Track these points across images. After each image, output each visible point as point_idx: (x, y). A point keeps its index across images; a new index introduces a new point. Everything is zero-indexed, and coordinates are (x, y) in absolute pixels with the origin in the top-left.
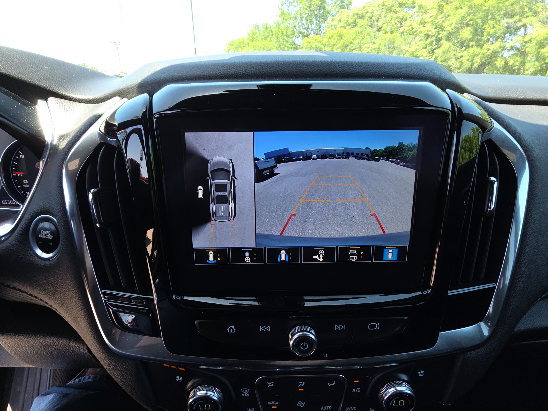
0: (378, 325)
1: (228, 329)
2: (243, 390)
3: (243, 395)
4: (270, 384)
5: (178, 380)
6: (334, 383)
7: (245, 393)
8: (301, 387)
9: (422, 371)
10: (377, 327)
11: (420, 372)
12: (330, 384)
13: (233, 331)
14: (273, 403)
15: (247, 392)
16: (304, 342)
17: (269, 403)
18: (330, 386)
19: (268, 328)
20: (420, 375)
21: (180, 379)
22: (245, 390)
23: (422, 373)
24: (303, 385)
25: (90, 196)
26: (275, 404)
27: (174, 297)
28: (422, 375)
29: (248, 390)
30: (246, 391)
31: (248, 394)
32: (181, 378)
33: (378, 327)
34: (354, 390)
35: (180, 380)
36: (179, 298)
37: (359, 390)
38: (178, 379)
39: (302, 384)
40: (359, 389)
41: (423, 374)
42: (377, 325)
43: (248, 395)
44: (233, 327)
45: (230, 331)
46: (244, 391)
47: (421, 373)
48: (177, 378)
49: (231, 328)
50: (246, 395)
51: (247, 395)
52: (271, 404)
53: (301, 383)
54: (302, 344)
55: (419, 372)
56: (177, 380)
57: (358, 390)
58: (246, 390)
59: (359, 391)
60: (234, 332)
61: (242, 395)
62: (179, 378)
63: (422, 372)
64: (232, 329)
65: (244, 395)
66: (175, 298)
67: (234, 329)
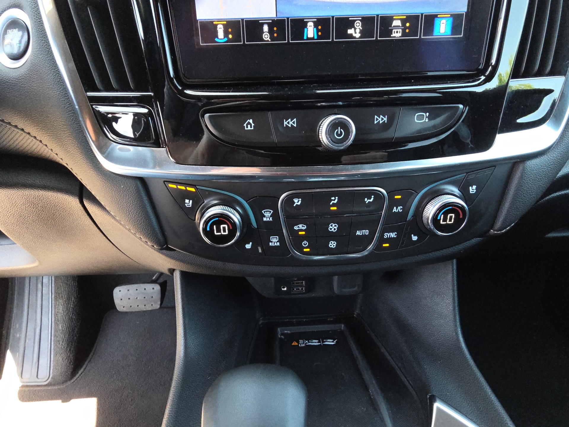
0: (427, 116)
1: (245, 125)
2: (265, 212)
3: (265, 219)
4: (297, 202)
5: (187, 205)
6: (372, 199)
7: (268, 216)
8: (334, 205)
9: (474, 186)
10: (426, 119)
11: (472, 187)
12: (368, 199)
13: (251, 127)
14: (300, 226)
15: (270, 215)
16: (339, 128)
17: (296, 228)
18: (367, 202)
19: (294, 123)
20: (472, 192)
21: (189, 203)
22: (266, 211)
23: (474, 189)
24: (335, 202)
26: (303, 228)
28: (474, 191)
29: (270, 212)
30: (269, 213)
31: (271, 216)
32: (191, 201)
33: (427, 118)
34: (395, 210)
35: (190, 205)
37: (401, 209)
38: (187, 203)
39: (334, 200)
40: (401, 208)
41: (475, 190)
42: (426, 115)
43: (271, 218)
44: (251, 121)
45: (247, 127)
46: (266, 213)
47: (472, 189)
48: (186, 202)
49: (249, 123)
50: (268, 218)
51: (270, 219)
52: (298, 228)
53: (333, 198)
54: (337, 130)
55: (470, 188)
56: (186, 204)
58: (268, 211)
59: (401, 210)
60: (253, 128)
61: (264, 218)
62: (188, 202)
63: (474, 187)
65: (266, 218)
67: (253, 125)
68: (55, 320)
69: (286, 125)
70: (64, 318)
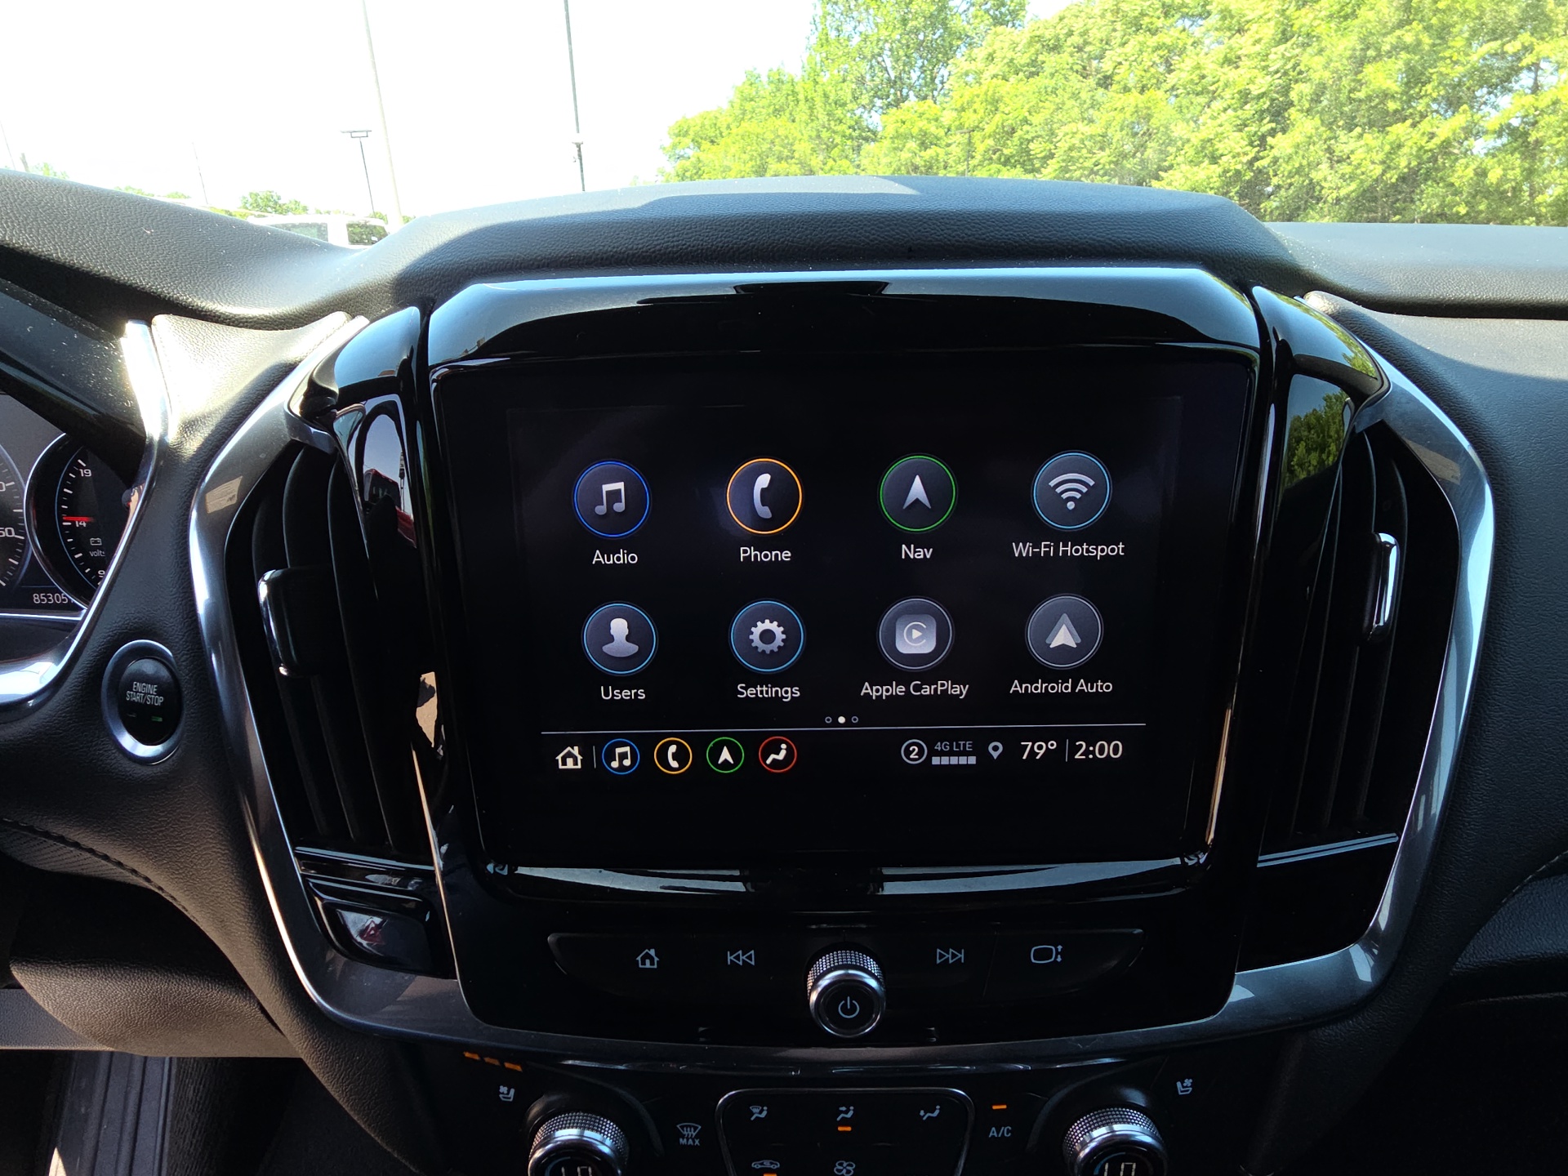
0: (1059, 950)
1: (639, 958)
2: (682, 1127)
3: (683, 1141)
4: (759, 1113)
5: (504, 1098)
6: (937, 1112)
7: (689, 1135)
8: (845, 1122)
9: (1186, 1081)
10: (1056, 957)
11: (1182, 1083)
12: (926, 1113)
13: (652, 963)
14: (767, 1164)
15: (694, 1134)
16: (849, 998)
17: (756, 1165)
18: (924, 1118)
19: (750, 958)
20: (1182, 1092)
21: (508, 1093)
22: (687, 1126)
23: (1187, 1087)
24: (849, 1115)
25: (263, 591)
26: (772, 1167)
27: (490, 867)
28: (1188, 1091)
29: (695, 1128)
30: (692, 1129)
31: (696, 1136)
32: (512, 1091)
33: (1059, 956)
34: (993, 1132)
35: (510, 1098)
36: (502, 869)
37: (1008, 1131)
38: (503, 1093)
39: (846, 1112)
40: (1008, 1129)
41: (1191, 1089)
42: (1057, 950)
43: (697, 1142)
44: (652, 952)
45: (644, 963)
46: (685, 1129)
47: (1183, 1087)
48: (501, 1091)
49: (648, 956)
50: (690, 1140)
51: (694, 1142)
52: (760, 1166)
53: (844, 1109)
54: (843, 1002)
55: (1179, 1084)
56: (501, 1096)
57: (1005, 1131)
58: (690, 1127)
59: (1007, 1134)
60: (655, 966)
61: (681, 1140)
62: (506, 1092)
63: (1188, 1082)
64: (649, 960)
65: (685, 1140)
66: (492, 872)
67: (656, 959)
68: (179, 1072)
69: (731, 960)
70: (203, 1068)
